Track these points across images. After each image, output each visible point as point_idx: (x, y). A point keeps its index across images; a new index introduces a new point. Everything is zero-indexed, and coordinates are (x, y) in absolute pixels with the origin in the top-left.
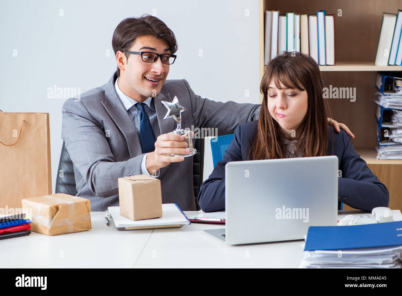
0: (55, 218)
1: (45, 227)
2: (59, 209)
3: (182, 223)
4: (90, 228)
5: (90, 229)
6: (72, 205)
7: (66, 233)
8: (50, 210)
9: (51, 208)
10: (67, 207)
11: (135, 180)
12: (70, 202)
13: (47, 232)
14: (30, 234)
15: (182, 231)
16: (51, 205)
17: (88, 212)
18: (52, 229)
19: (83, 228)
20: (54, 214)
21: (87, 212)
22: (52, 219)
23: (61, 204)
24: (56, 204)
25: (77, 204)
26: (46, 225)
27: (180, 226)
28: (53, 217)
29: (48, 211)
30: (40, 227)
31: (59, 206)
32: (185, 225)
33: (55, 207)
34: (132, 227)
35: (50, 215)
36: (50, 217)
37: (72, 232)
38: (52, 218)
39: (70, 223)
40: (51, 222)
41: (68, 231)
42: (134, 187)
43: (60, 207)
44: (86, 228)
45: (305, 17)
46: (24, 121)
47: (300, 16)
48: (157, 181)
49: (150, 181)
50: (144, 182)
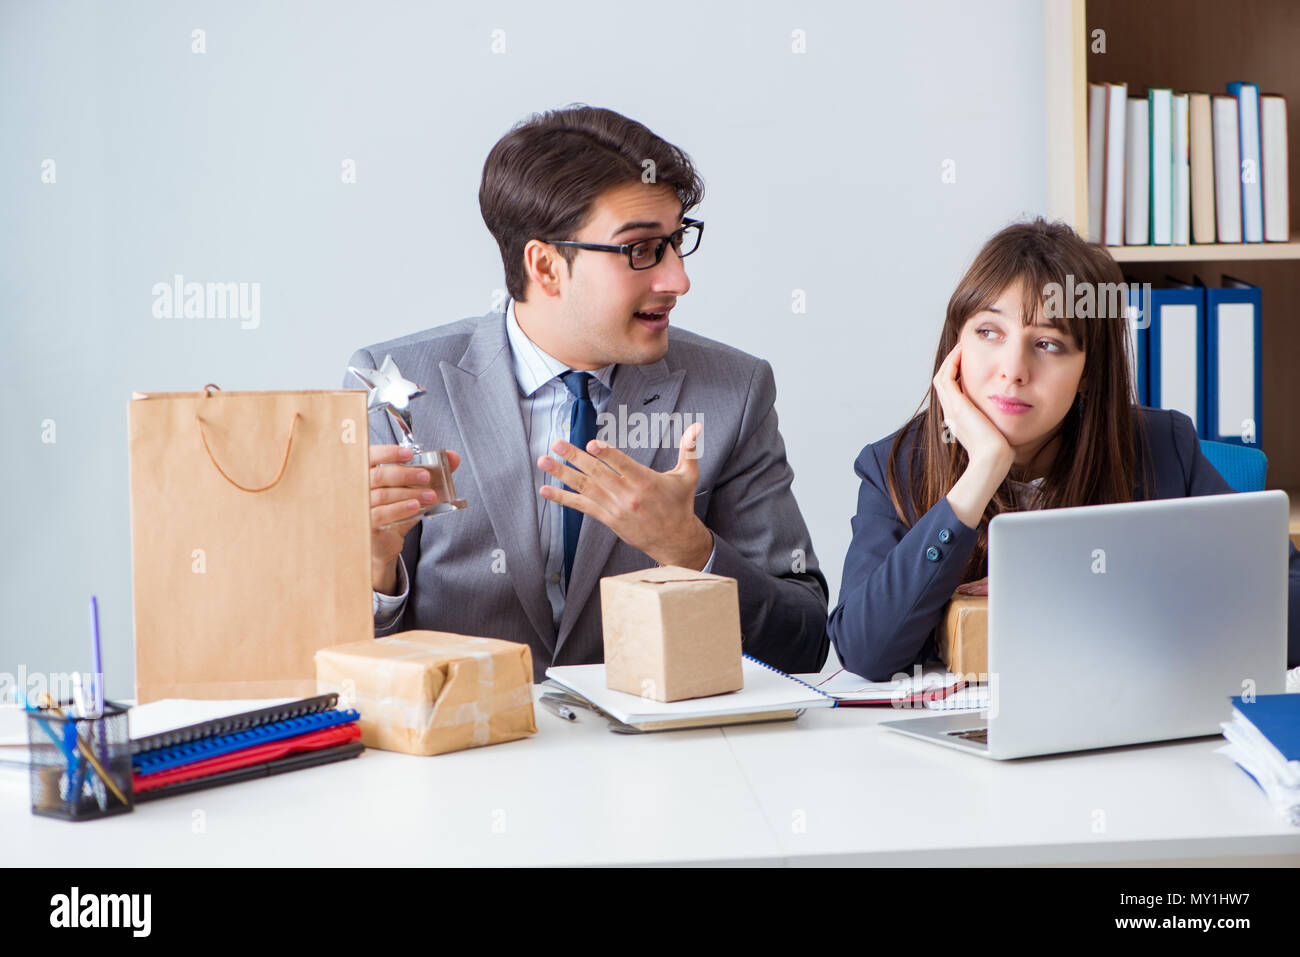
0: (440, 701)
1: (409, 730)
2: (450, 674)
3: (803, 706)
4: (533, 729)
5: (533, 732)
6: (484, 661)
7: (467, 748)
8: (425, 677)
9: (429, 672)
10: (472, 666)
11: (663, 583)
12: (478, 655)
13: (418, 744)
14: (363, 755)
15: (801, 728)
16: (431, 664)
17: (528, 681)
18: (433, 734)
19: (513, 731)
20: (437, 691)
21: (524, 681)
22: (433, 706)
23: (456, 660)
24: (443, 661)
25: (498, 659)
26: (413, 725)
27: (794, 715)
28: (435, 700)
29: (421, 681)
30: (388, 733)
31: (450, 665)
32: (805, 709)
33: (439, 668)
34: (658, 723)
35: (427, 695)
36: (428, 702)
37: (484, 743)
38: (431, 703)
39: (480, 717)
40: (428, 715)
41: (475, 741)
42: (667, 602)
43: (455, 669)
44: (519, 731)
45: (1202, 101)
46: (299, 415)
47: (1189, 99)
48: (729, 582)
49: (708, 584)
50: (693, 586)
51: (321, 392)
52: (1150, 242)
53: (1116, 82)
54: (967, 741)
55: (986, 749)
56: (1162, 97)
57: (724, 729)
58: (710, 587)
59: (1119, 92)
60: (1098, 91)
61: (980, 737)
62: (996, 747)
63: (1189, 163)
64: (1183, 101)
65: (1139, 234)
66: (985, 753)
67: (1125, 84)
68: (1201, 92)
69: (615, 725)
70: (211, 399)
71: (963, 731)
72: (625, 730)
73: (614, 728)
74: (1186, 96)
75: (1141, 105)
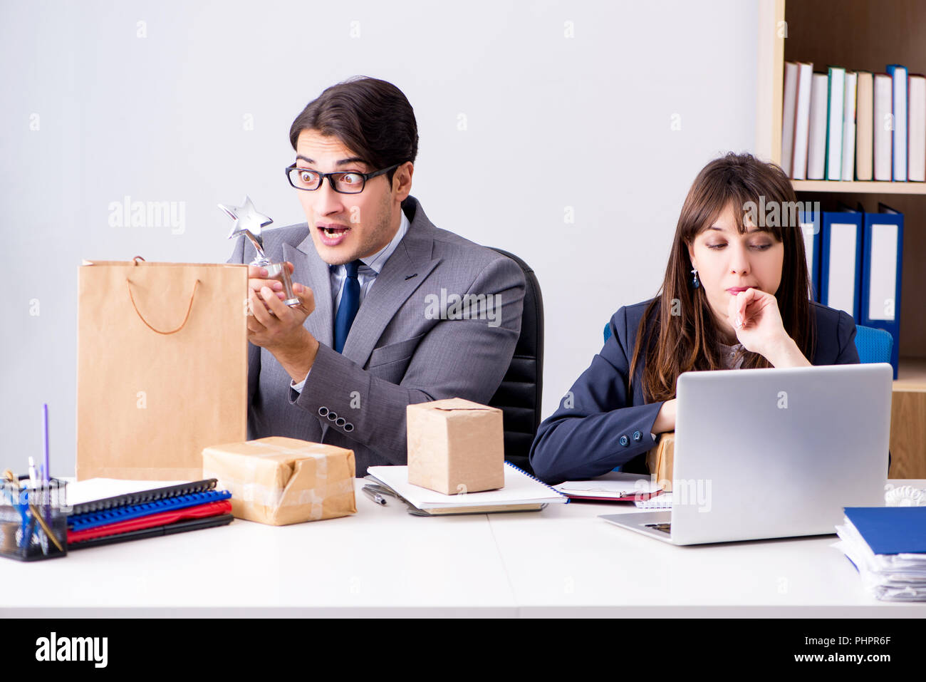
0: (287, 487)
1: (265, 507)
2: (296, 469)
3: (546, 501)
4: (354, 510)
5: (354, 512)
6: (321, 460)
7: (307, 521)
8: (278, 470)
9: (281, 466)
10: (312, 464)
11: (450, 410)
12: (317, 456)
13: (271, 517)
14: (232, 523)
15: (544, 516)
16: (283, 461)
17: (352, 476)
18: (283, 510)
19: (340, 511)
20: (286, 481)
21: (349, 476)
22: (283, 491)
23: (301, 459)
24: (291, 459)
25: (331, 459)
26: (268, 504)
27: (539, 508)
28: (284, 487)
29: (275, 473)
30: (251, 509)
31: (297, 462)
32: (548, 504)
33: (288, 464)
34: (442, 509)
35: (279, 482)
36: (279, 487)
37: (317, 518)
38: (282, 489)
39: (316, 500)
40: (279, 497)
41: (312, 517)
42: (452, 424)
43: (299, 465)
44: (345, 510)
45: (866, 78)
46: (199, 281)
47: (858, 76)
48: (497, 412)
49: (482, 413)
50: (471, 413)
51: (216, 265)
52: (825, 178)
53: (806, 62)
54: (657, 531)
55: (669, 537)
56: (837, 73)
57: (489, 515)
58: (484, 415)
59: (807, 69)
60: (792, 68)
61: (666, 529)
62: (676, 536)
63: (856, 122)
64: (852, 77)
65: (817, 172)
66: (669, 540)
67: (812, 64)
68: (867, 71)
69: (412, 509)
70: (137, 267)
71: (656, 524)
72: (420, 513)
73: (411, 511)
74: (855, 74)
75: (822, 79)
